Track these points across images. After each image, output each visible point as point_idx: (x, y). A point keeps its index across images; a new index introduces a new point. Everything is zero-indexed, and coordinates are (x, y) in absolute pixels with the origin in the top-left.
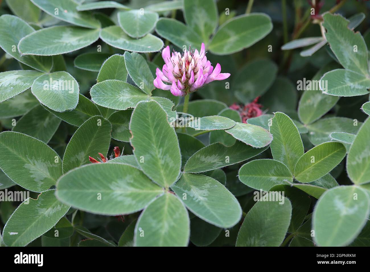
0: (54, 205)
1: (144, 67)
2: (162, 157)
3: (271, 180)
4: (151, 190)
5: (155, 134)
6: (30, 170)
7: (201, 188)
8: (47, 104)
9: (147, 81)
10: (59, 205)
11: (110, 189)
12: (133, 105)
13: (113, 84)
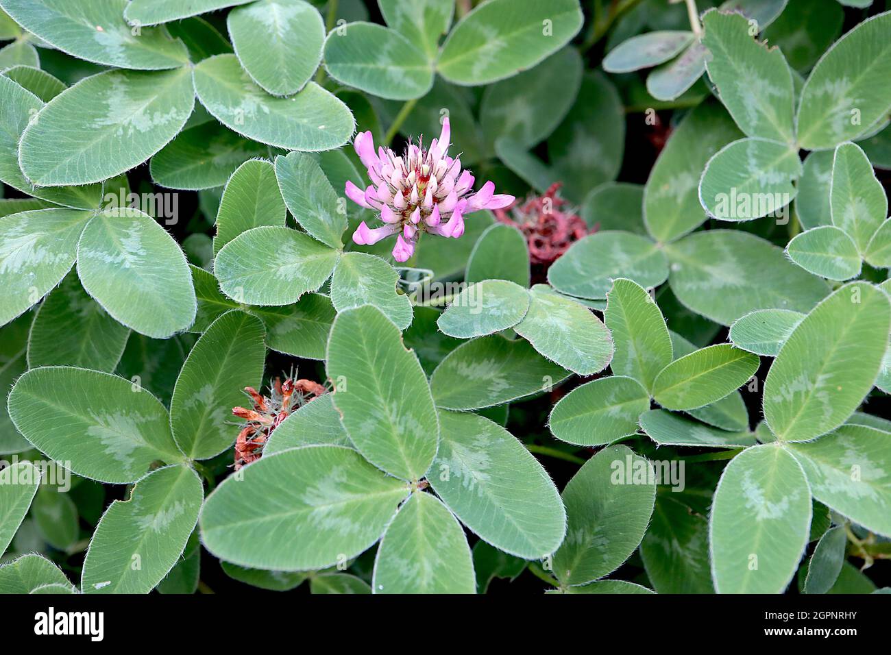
0: (165, 503)
1: (317, 182)
2: (398, 419)
3: (610, 415)
4: (383, 490)
5: (378, 375)
6: (100, 438)
7: (471, 446)
8: (130, 321)
9: (329, 215)
10: (177, 503)
11: (306, 505)
12: (311, 284)
13: (257, 239)
